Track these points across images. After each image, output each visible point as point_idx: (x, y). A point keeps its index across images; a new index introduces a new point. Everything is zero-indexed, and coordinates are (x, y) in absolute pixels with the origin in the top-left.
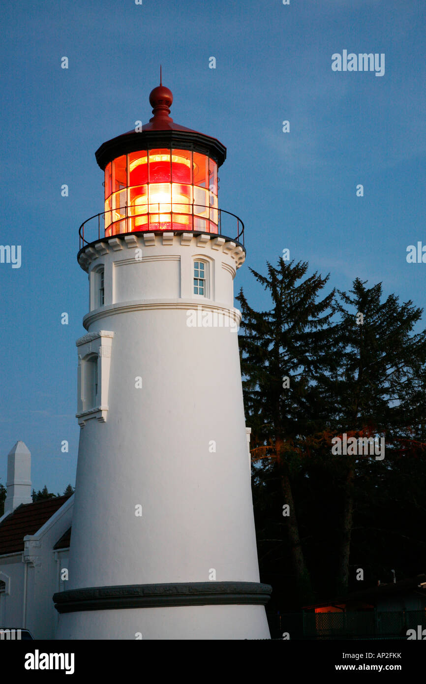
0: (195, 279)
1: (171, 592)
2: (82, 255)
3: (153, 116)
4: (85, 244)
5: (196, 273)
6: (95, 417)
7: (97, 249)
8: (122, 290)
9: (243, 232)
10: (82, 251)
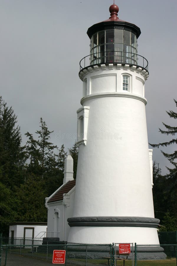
0: (123, 84)
1: (109, 220)
2: (81, 72)
3: (110, 16)
4: (82, 69)
5: (124, 81)
6: (82, 144)
7: (84, 72)
8: (93, 89)
9: (147, 65)
10: (82, 71)
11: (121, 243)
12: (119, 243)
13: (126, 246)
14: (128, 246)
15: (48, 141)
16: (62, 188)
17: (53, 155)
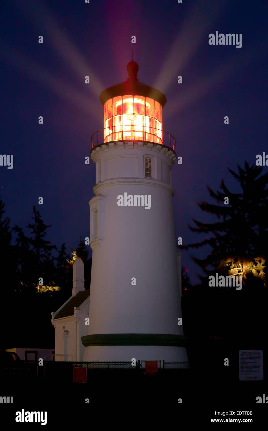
0: (146, 168)
10: (94, 149)
11: (147, 361)
12: (145, 360)
13: (153, 363)
14: (156, 363)
15: (45, 239)
16: (71, 300)
17: (51, 258)
